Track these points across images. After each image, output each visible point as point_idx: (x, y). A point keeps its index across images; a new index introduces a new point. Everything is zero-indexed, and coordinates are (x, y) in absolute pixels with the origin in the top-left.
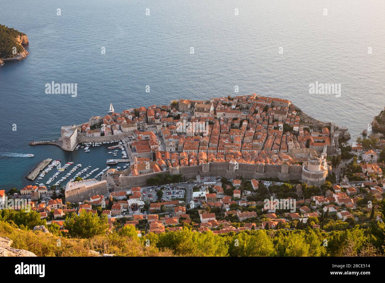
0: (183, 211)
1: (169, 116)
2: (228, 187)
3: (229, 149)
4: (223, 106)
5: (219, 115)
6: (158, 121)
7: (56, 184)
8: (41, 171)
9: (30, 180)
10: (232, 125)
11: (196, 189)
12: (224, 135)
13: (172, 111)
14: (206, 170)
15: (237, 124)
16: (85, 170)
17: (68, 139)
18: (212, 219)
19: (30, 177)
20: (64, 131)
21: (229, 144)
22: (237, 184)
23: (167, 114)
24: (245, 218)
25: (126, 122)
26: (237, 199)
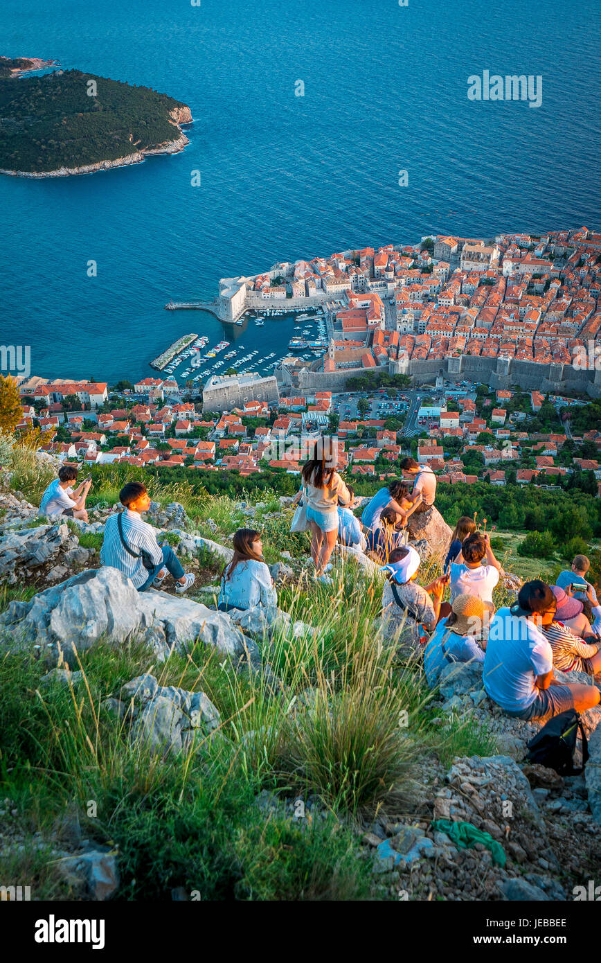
0: (391, 438)
1: (414, 267)
2: (488, 403)
3: (511, 332)
4: (519, 250)
5: (508, 266)
6: (391, 275)
7: (196, 379)
8: (176, 355)
9: (156, 369)
10: (530, 286)
11: (427, 402)
12: (509, 306)
13: (420, 257)
14: (455, 369)
15: (538, 286)
16: (250, 356)
17: (227, 302)
18: (436, 456)
19: (156, 363)
20: (224, 287)
21: (513, 324)
22: (504, 396)
23: (410, 263)
24: (495, 460)
25: (333, 274)
26: (497, 426)
